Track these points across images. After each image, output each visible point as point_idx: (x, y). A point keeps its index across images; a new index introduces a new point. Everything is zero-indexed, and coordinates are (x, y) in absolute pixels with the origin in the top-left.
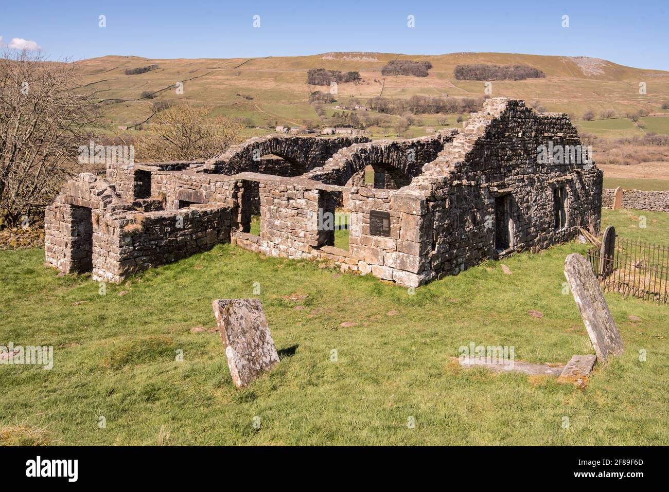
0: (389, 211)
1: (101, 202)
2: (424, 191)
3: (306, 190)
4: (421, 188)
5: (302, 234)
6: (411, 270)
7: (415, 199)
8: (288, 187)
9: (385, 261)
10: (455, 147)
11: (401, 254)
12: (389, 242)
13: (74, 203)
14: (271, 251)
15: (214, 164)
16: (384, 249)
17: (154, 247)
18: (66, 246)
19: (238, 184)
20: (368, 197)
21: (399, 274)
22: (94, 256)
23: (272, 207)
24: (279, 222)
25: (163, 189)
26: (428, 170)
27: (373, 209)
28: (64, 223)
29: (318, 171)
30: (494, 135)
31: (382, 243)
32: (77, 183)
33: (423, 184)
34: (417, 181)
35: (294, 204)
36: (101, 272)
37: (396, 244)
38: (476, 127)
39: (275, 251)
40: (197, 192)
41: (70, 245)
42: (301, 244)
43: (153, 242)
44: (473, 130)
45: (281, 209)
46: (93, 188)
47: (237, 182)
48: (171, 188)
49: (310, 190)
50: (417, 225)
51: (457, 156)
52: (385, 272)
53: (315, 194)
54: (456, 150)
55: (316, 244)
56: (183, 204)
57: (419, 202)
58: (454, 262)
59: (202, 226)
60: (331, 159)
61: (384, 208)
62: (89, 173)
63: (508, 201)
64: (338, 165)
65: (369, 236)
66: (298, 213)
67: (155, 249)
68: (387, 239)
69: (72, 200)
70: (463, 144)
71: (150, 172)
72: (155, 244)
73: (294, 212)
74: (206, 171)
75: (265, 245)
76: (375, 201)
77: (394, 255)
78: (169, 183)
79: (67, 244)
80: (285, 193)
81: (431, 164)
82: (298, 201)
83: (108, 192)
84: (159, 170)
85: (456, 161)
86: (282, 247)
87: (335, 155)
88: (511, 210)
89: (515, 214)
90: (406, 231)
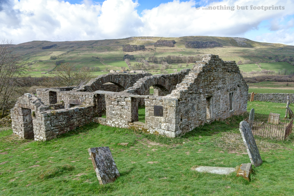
0: (162, 105)
1: (35, 106)
2: (177, 97)
3: (126, 97)
4: (176, 95)
5: (125, 117)
6: (172, 130)
7: (173, 100)
8: (118, 96)
9: (161, 127)
10: (190, 76)
11: (168, 124)
12: (162, 119)
13: (23, 107)
14: (111, 124)
15: (84, 87)
16: (160, 122)
17: (60, 125)
18: (22, 126)
19: (96, 96)
20: (153, 100)
21: (166, 132)
22: (34, 130)
23: (111, 106)
24: (114, 112)
25: (62, 99)
26: (178, 87)
27: (155, 105)
28: (19, 116)
29: (130, 89)
30: (206, 71)
31: (159, 120)
32: (23, 98)
33: (177, 93)
34: (174, 92)
35: (121, 104)
36: (38, 137)
37: (165, 120)
38: (199, 67)
39: (113, 124)
40: (77, 100)
41: (23, 126)
42: (124, 121)
43: (60, 123)
44: (197, 69)
45: (115, 106)
46: (31, 100)
47: (95, 95)
48: (66, 99)
50: (174, 111)
51: (191, 80)
52: (161, 132)
53: (130, 99)
54: (190, 78)
55: (130, 121)
56: (72, 105)
57: (175, 101)
58: (190, 126)
59: (80, 115)
60: (136, 84)
61: (160, 104)
62: (29, 94)
63: (212, 99)
64: (139, 86)
65: (154, 117)
66: (122, 108)
67: (61, 125)
68: (162, 117)
69: (22, 106)
70: (193, 75)
71: (56, 92)
72: (60, 124)
73: (120, 107)
74: (81, 91)
75: (109, 122)
76: (156, 102)
77: (165, 124)
78: (65, 96)
79: (22, 125)
80: (117, 99)
81: (180, 84)
82: (122, 102)
83: (38, 102)
84: (60, 91)
85: (190, 83)
86: (116, 123)
87: (137, 82)
88: (212, 103)
89: (214, 105)
90: (170, 114)
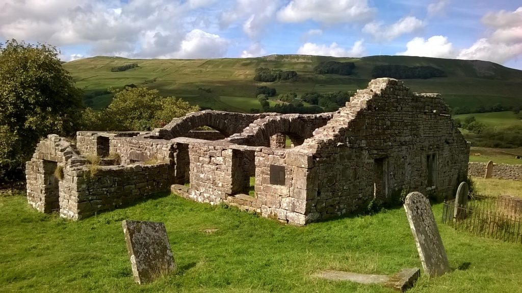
0: (284, 165)
1: (63, 157)
3: (224, 150)
4: (310, 147)
5: (220, 185)
6: (300, 211)
7: (304, 156)
8: (210, 147)
9: (281, 205)
10: (341, 116)
11: (293, 199)
12: (283, 189)
13: (45, 159)
14: (197, 198)
15: (159, 132)
16: (280, 196)
17: (105, 193)
18: (41, 193)
19: (174, 146)
20: (269, 154)
21: (291, 215)
22: (60, 199)
23: (198, 164)
24: (203, 175)
25: (118, 151)
26: (318, 133)
27: (273, 164)
28: (38, 174)
29: (236, 136)
30: (374, 108)
31: (279, 191)
32: (46, 143)
33: (312, 144)
34: (308, 142)
35: (215, 161)
36: (65, 212)
37: (289, 192)
38: (360, 101)
39: (201, 198)
40: (143, 153)
41: (43, 192)
42: (220, 192)
43: (104, 189)
44: (357, 104)
45: (204, 165)
46: (58, 145)
47: (173, 145)
48: (124, 150)
49: (226, 149)
50: (305, 176)
51: (342, 123)
52: (281, 213)
53: (230, 152)
54: (342, 119)
55: (230, 192)
56: (132, 161)
57: (307, 158)
58: (337, 207)
59: (144, 178)
60: (248, 128)
61: (281, 162)
62: (56, 135)
63: (387, 163)
64: (252, 132)
65: (269, 185)
66: (217, 168)
67: (106, 194)
68: (282, 187)
69: (43, 156)
70: (348, 114)
71: (109, 138)
72: (106, 191)
73: (214, 167)
74: (152, 137)
75: (193, 193)
76: (274, 157)
77: (288, 200)
78: (122, 145)
79: (41, 191)
80: (208, 152)
81: (321, 129)
82: (218, 158)
83: (69, 149)
84: (115, 136)
85: (341, 127)
86: (206, 195)
87: (251, 125)
88: (388, 170)
89: (392, 173)
90: (297, 180)
